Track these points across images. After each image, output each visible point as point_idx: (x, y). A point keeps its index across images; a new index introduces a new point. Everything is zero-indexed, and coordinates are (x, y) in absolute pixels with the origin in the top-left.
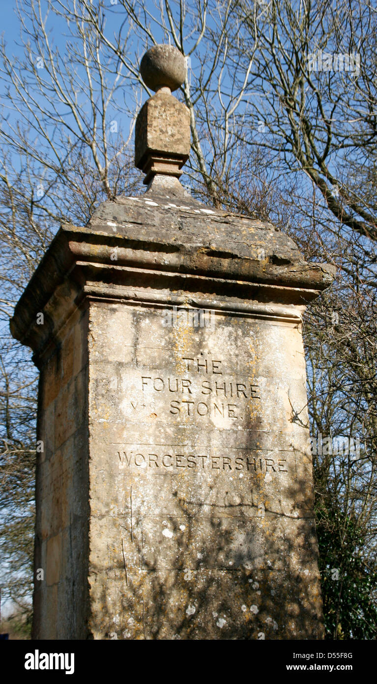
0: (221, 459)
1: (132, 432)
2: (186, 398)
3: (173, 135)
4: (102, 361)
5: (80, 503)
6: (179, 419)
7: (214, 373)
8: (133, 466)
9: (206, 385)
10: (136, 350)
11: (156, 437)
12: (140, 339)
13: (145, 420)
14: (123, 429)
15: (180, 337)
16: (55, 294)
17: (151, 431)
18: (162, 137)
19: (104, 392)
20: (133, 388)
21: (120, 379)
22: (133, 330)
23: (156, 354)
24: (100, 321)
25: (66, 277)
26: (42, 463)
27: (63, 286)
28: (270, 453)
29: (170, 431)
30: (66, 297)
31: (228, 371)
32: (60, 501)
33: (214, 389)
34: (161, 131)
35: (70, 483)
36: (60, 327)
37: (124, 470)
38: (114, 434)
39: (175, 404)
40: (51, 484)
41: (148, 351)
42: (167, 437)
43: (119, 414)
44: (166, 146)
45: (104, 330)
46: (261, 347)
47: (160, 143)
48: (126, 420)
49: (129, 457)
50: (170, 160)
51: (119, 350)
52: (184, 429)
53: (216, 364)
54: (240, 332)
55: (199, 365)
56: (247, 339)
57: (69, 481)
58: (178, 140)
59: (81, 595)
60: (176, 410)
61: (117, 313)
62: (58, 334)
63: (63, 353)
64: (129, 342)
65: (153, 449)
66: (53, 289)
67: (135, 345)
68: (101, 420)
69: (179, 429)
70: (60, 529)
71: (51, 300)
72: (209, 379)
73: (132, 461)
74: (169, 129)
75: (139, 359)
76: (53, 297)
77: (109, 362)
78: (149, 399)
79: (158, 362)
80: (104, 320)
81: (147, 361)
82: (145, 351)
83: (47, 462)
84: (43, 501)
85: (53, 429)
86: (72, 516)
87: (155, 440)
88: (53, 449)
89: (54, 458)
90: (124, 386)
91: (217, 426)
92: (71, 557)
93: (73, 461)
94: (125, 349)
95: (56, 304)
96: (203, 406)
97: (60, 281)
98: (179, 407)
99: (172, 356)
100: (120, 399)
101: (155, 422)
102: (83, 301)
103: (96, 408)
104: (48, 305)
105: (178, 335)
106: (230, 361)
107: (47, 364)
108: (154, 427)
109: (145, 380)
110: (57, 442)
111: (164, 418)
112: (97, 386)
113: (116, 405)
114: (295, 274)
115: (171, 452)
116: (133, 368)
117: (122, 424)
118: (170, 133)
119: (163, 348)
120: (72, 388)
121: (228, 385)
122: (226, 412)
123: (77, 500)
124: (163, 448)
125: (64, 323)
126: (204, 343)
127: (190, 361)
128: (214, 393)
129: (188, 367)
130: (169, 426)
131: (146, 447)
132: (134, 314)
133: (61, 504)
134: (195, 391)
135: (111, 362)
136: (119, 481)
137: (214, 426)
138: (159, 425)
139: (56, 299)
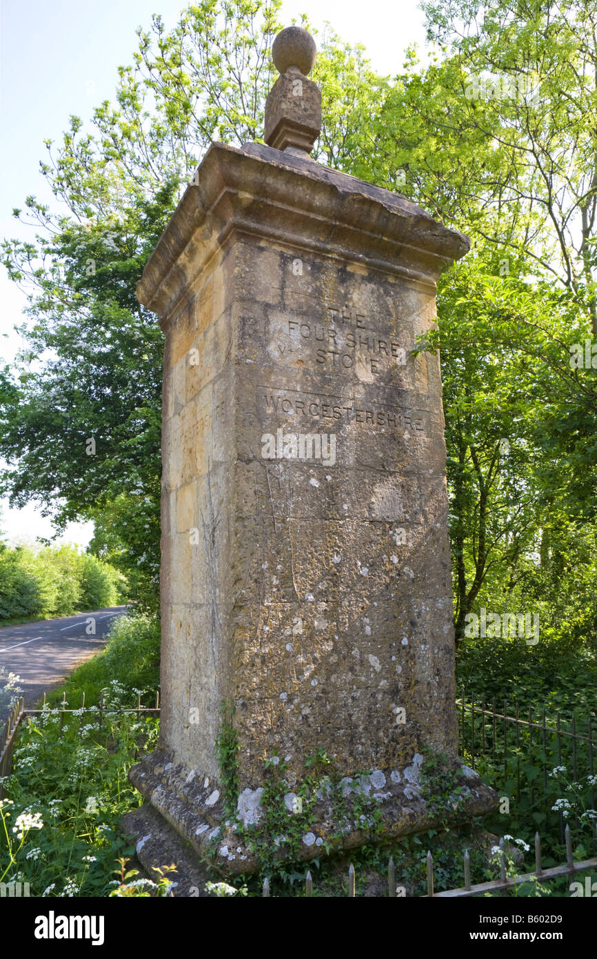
0: (365, 413)
1: (280, 377)
2: (332, 348)
3: (305, 110)
4: (249, 300)
5: (223, 448)
6: (325, 369)
7: (358, 327)
8: (280, 412)
9: (351, 337)
10: (283, 293)
11: (303, 384)
12: (287, 283)
13: (292, 366)
14: (270, 373)
15: (326, 287)
16: (193, 239)
17: (298, 377)
18: (296, 109)
19: (251, 332)
20: (281, 331)
21: (268, 322)
22: (281, 272)
23: (303, 300)
24: (247, 257)
25: (209, 213)
26: (170, 419)
27: (204, 226)
28: (408, 411)
29: (317, 379)
30: (205, 242)
31: (371, 327)
32: (194, 450)
33: (358, 343)
34: (295, 103)
35: (207, 431)
36: (195, 277)
37: (271, 415)
38: (261, 377)
39: (321, 353)
40: (181, 437)
41: (296, 296)
42: (314, 385)
43: (267, 356)
44: (299, 119)
45: (251, 267)
46: (400, 308)
47: (294, 114)
48: (274, 364)
49: (276, 401)
50: (302, 133)
51: (267, 290)
52: (330, 380)
53: (360, 318)
54: (382, 291)
55: (344, 317)
56: (388, 298)
57: (206, 429)
58: (311, 115)
59: (225, 541)
60: (322, 360)
61: (264, 252)
62: (191, 286)
63: (197, 306)
64: (276, 284)
65: (301, 396)
66: (191, 233)
67: (282, 288)
68: (248, 361)
69: (325, 379)
70: (194, 478)
71: (187, 249)
72: (354, 332)
73: (279, 405)
74: (302, 103)
75: (287, 303)
76: (190, 244)
77: (256, 302)
78: (297, 345)
79: (305, 309)
80: (252, 258)
81: (294, 306)
82: (292, 296)
83: (177, 416)
84: (171, 454)
85: (184, 383)
86: (211, 464)
87: (302, 387)
88: (183, 401)
89: (186, 411)
90: (271, 328)
91: (361, 379)
92: (211, 504)
93: (211, 407)
94: (272, 290)
95: (193, 252)
96: (348, 358)
97: (201, 221)
98: (326, 356)
99: (319, 304)
100: (268, 341)
101: (302, 368)
102: (229, 237)
103: (243, 348)
104: (182, 256)
105: (325, 284)
106: (373, 317)
107: (176, 323)
108: (301, 374)
109: (292, 325)
110: (189, 394)
111: (312, 367)
112: (244, 325)
113: (264, 347)
114: (437, 238)
115: (317, 401)
116: (280, 311)
117: (269, 367)
118: (303, 107)
119: (311, 295)
120: (211, 334)
121: (370, 340)
122: (369, 367)
123: (218, 445)
124: (310, 396)
125: (201, 271)
126: (349, 296)
127: (335, 312)
128: (358, 347)
129: (335, 318)
130: (316, 375)
131: (293, 394)
132: (282, 255)
133: (195, 453)
134: (341, 342)
135: (259, 302)
136: (266, 426)
137: (359, 380)
138: (306, 372)
139: (192, 245)
